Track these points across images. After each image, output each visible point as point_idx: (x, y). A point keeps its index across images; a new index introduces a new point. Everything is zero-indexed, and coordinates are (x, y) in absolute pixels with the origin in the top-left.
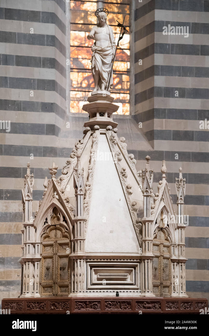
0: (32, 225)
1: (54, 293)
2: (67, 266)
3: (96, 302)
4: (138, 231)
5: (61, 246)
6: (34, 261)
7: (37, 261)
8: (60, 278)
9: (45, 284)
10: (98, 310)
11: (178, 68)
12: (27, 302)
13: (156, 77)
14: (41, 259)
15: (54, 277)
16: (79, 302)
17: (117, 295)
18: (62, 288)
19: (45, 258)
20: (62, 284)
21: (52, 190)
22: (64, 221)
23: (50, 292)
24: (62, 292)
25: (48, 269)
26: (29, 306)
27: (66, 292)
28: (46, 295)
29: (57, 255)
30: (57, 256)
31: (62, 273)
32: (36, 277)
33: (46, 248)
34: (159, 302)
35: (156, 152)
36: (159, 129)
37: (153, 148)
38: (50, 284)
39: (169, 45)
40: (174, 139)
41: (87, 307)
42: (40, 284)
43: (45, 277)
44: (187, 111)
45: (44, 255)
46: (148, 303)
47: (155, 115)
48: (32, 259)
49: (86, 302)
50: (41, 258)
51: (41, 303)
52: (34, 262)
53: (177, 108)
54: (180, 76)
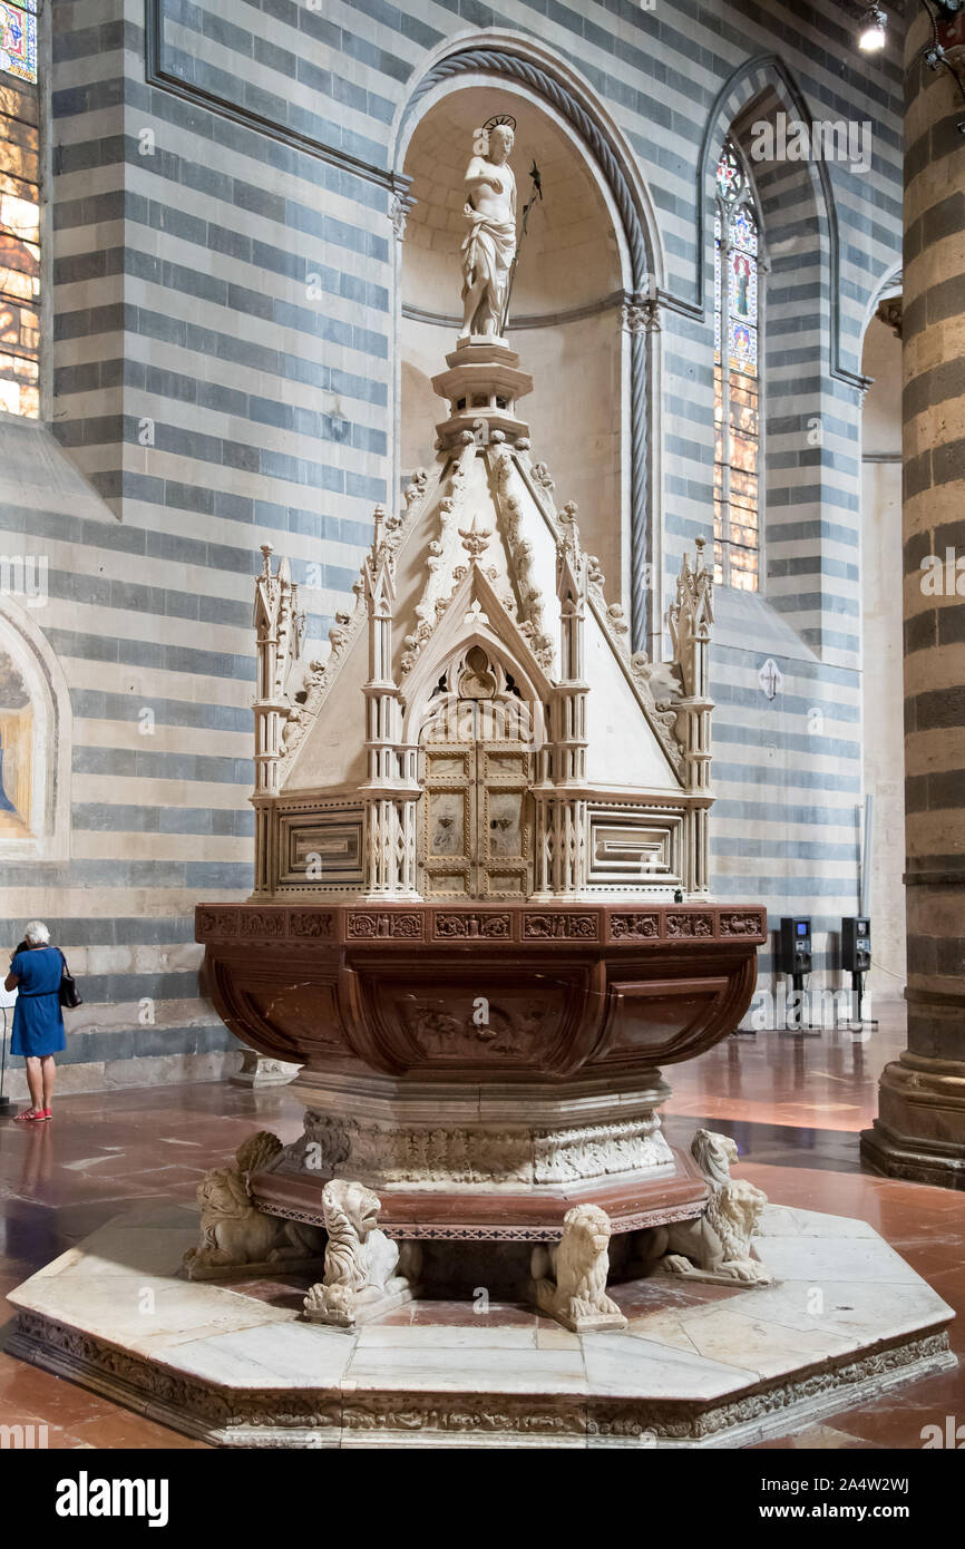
0: (396, 694)
1: (474, 892)
2: (518, 818)
3: (648, 916)
4: (667, 733)
5: (496, 761)
6: (401, 797)
7: (411, 800)
8: (492, 852)
9: (440, 866)
10: (654, 939)
11: (181, 325)
12: (438, 915)
13: (128, 335)
14: (421, 793)
15: (472, 846)
16: (618, 916)
17: (678, 898)
18: (500, 879)
19: (434, 791)
20: (500, 866)
21: (469, 597)
22: (508, 689)
23: (455, 889)
24: (496, 888)
25: (445, 823)
26: (447, 926)
27: (512, 889)
28: (446, 896)
29: (482, 783)
30: (482, 789)
31: (498, 834)
32: (407, 844)
33: (437, 762)
34: (757, 915)
35: (127, 529)
36: (135, 470)
37: (119, 517)
38: (460, 865)
39: (158, 260)
40: (169, 504)
41: (631, 931)
42: (421, 865)
43: (436, 845)
44: (200, 438)
45: (432, 782)
46: (740, 918)
47: (125, 432)
48: (397, 792)
49: (632, 916)
50: (421, 790)
51: (491, 917)
52: (400, 801)
53: (177, 425)
54: (184, 346)
